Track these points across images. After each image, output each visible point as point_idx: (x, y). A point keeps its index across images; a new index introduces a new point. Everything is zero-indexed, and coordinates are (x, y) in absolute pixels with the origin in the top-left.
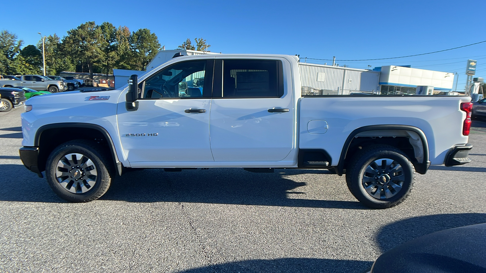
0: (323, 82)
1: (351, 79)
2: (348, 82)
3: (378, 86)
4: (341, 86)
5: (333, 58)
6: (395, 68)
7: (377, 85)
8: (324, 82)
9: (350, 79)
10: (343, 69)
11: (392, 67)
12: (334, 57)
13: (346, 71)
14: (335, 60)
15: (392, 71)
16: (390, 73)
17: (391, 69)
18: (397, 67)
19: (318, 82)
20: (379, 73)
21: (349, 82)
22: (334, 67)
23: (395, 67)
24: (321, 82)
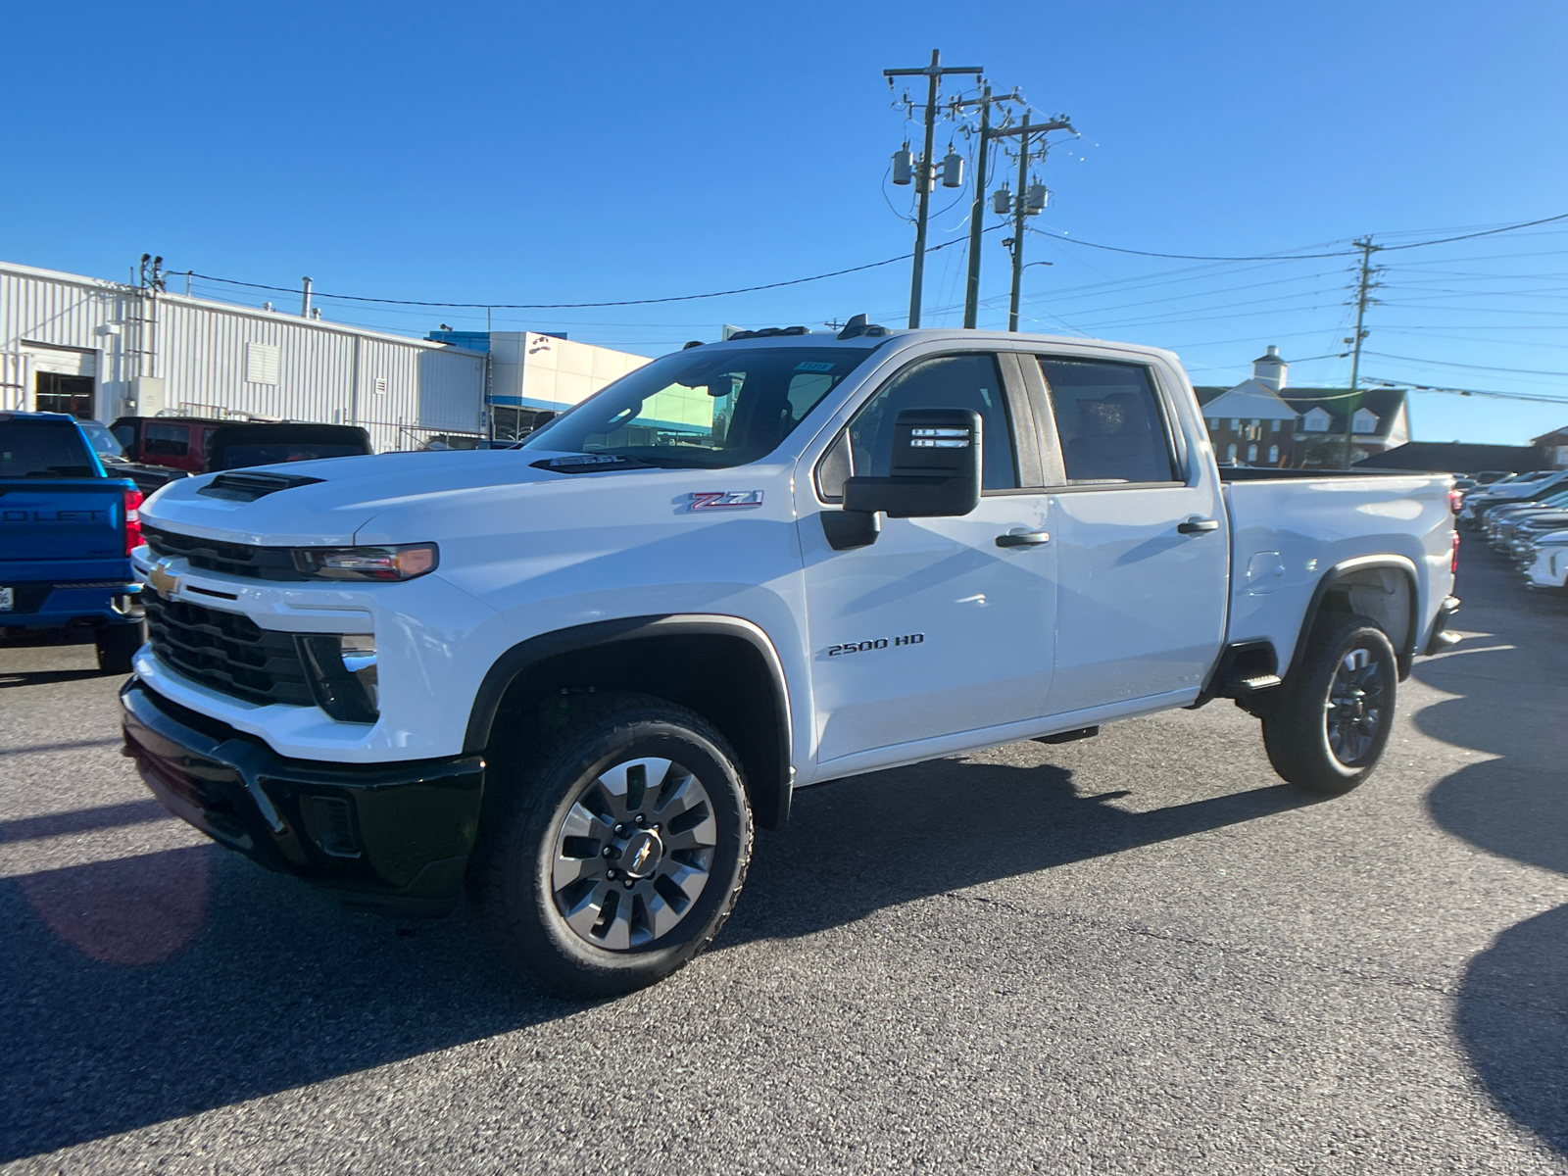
0: (270, 388)
1: (385, 380)
2: (374, 390)
3: (483, 410)
4: (347, 407)
5: (303, 282)
6: (540, 344)
7: (480, 409)
8: (277, 388)
9: (380, 379)
10: (350, 334)
11: (531, 338)
12: (307, 279)
13: (364, 343)
14: (309, 291)
15: (533, 352)
16: (526, 362)
17: (529, 346)
18: (549, 338)
19: (251, 385)
20: (482, 358)
21: (377, 391)
22: (308, 321)
23: (542, 340)
24: (264, 387)
